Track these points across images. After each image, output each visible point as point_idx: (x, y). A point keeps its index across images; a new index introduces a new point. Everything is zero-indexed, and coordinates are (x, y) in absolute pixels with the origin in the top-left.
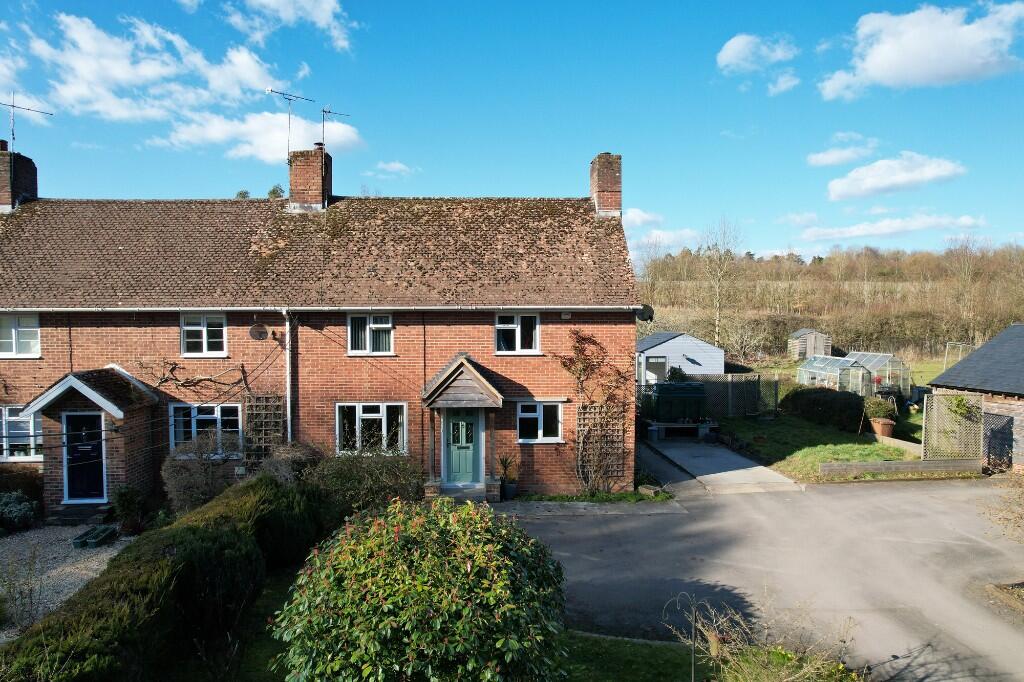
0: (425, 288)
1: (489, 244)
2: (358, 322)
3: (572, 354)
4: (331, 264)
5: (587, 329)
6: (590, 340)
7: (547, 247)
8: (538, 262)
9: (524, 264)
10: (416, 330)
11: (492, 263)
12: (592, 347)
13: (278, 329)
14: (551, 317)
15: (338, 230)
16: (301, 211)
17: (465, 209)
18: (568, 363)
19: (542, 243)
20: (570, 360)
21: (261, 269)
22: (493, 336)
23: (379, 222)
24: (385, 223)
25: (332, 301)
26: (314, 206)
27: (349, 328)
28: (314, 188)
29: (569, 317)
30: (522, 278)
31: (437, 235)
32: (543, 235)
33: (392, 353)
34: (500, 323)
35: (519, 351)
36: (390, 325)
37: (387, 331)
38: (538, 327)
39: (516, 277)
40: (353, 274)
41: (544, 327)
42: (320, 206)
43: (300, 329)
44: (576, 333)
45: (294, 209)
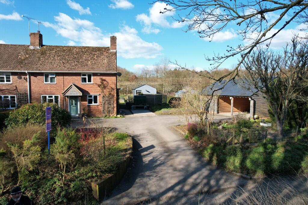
0: (64, 68)
1: (81, 57)
2: (47, 75)
3: (100, 84)
4: (40, 61)
5: (104, 78)
6: (105, 80)
7: (96, 58)
8: (93, 62)
9: (90, 62)
10: (61, 78)
11: (81, 62)
12: (105, 82)
13: (25, 77)
14: (95, 74)
15: (43, 53)
16: (33, 48)
17: (77, 49)
18: (99, 86)
19: (95, 57)
20: (100, 85)
21: (21, 62)
22: (81, 79)
23: (54, 52)
24: (56, 52)
25: (39, 70)
26: (37, 47)
27: (44, 77)
28: (37, 42)
29: (99, 75)
30: (89, 65)
31: (69, 55)
32: (96, 55)
33: (55, 83)
34: (82, 76)
35: (87, 83)
36: (55, 76)
37: (54, 78)
38: (92, 77)
39: (87, 65)
40: (46, 64)
41: (94, 77)
42: (38, 47)
43: (31, 77)
44: (101, 79)
45: (32, 48)
